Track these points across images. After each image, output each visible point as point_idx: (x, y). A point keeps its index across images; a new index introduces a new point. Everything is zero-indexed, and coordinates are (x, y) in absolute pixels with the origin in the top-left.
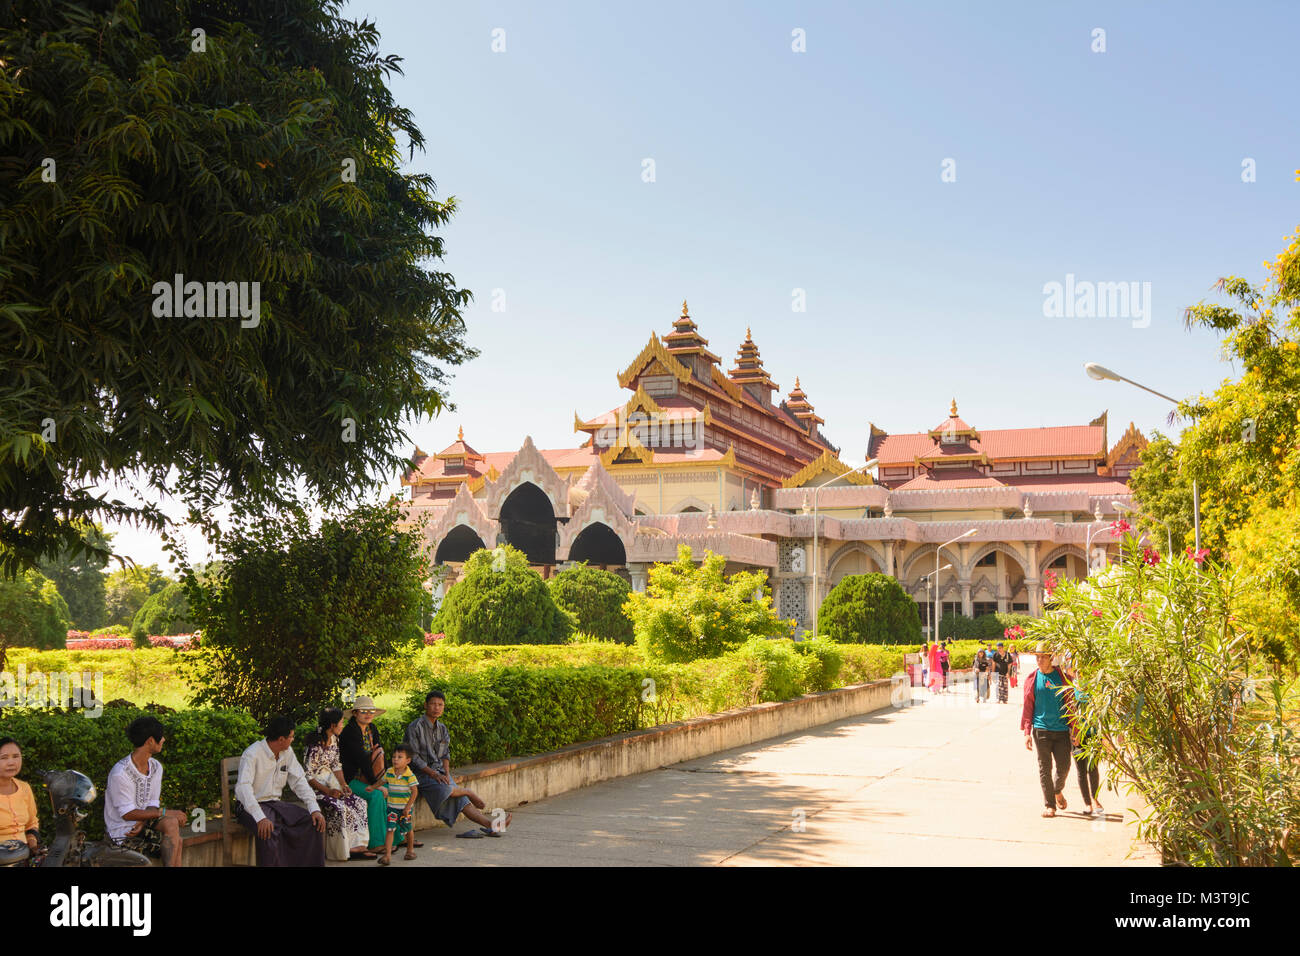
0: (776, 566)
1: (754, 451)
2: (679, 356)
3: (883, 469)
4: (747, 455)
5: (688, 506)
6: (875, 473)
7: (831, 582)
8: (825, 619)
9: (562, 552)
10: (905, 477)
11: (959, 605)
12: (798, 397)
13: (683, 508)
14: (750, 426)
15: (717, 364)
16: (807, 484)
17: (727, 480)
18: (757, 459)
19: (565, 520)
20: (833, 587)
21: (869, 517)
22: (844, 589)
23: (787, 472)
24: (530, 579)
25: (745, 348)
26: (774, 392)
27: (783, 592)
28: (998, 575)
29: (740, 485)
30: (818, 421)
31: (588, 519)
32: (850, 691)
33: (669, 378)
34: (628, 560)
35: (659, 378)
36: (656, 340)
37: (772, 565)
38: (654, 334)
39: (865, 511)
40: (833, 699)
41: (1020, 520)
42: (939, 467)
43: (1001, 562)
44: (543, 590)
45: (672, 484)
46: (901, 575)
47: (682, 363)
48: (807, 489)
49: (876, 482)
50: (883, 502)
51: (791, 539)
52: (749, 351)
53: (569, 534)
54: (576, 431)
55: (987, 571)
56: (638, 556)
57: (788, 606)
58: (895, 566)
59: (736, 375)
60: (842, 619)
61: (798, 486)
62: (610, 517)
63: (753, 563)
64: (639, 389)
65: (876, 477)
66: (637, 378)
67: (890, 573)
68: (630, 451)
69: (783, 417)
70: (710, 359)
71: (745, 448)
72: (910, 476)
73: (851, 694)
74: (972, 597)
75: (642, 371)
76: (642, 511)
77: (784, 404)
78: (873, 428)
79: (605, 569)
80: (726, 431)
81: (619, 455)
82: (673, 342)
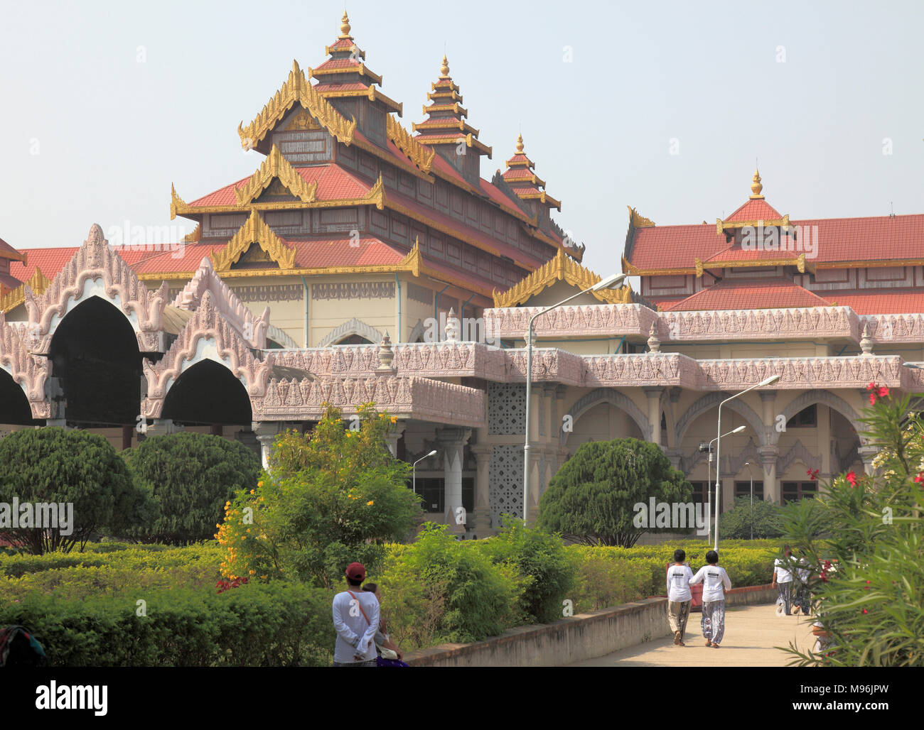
0: (483, 427)
1: (451, 250)
2: (333, 101)
3: (646, 280)
4: (440, 256)
5: (348, 333)
6: (634, 283)
7: (566, 451)
8: (554, 504)
9: (150, 407)
10: (682, 291)
11: (759, 486)
12: (520, 164)
13: (339, 338)
14: (446, 211)
15: (395, 114)
16: (532, 301)
17: (409, 296)
18: (457, 262)
19: (155, 357)
20: (568, 457)
21: (624, 352)
22: (582, 463)
23: (503, 281)
24: (93, 449)
25: (438, 89)
26: (483, 158)
27: (494, 466)
28: (819, 441)
29: (431, 304)
30: (552, 204)
31: (192, 356)
32: (581, 621)
33: (320, 135)
34: (254, 418)
35: (304, 136)
36: (298, 74)
37: (475, 426)
38: (296, 64)
39: (618, 343)
40: (551, 636)
41: (852, 360)
42: (732, 276)
43: (823, 421)
44: (114, 465)
45: (325, 301)
46: (671, 442)
47: (339, 111)
48: (531, 309)
49: (633, 298)
50: (647, 331)
51: (507, 386)
52: (446, 94)
53: (161, 380)
54: (173, 218)
55: (803, 433)
56: (269, 411)
57: (501, 487)
58: (663, 425)
59: (423, 131)
60: (579, 506)
61: (519, 305)
62: (226, 350)
63: (449, 422)
64: (273, 151)
65: (637, 289)
66: (270, 134)
67: (655, 438)
68: (260, 249)
69: (497, 196)
70: (384, 107)
71: (439, 246)
72: (689, 290)
73: (578, 626)
74: (778, 475)
75: (278, 123)
76: (278, 341)
77: (498, 178)
78: (634, 216)
79: (218, 432)
80: (410, 219)
81: (243, 255)
82: (324, 78)
